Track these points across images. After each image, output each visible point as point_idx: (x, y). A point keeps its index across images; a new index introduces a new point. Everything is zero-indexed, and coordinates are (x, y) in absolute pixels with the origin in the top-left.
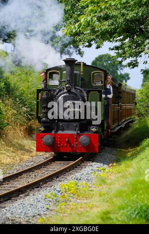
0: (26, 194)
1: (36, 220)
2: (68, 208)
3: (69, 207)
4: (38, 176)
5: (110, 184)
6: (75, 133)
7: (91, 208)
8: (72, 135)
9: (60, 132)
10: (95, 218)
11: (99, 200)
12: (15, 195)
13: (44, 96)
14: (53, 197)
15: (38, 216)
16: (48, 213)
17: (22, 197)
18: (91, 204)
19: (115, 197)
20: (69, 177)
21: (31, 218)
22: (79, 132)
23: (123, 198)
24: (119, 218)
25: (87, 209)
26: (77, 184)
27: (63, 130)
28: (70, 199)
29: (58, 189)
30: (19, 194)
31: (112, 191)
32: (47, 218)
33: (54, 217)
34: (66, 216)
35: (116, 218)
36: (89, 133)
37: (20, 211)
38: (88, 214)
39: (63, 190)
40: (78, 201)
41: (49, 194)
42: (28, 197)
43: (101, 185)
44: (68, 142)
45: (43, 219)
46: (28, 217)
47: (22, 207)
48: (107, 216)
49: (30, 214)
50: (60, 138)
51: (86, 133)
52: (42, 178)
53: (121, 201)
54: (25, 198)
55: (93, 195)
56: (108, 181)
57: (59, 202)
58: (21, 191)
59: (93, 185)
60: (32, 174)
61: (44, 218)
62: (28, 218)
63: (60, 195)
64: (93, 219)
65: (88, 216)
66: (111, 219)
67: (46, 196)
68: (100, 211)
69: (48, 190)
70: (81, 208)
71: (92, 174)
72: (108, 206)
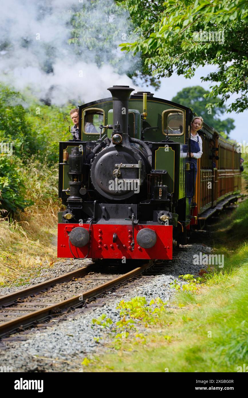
0: (62, 317)
1: (77, 361)
2: (131, 342)
3: (132, 340)
4: (81, 288)
5: (201, 303)
6: (129, 223)
7: (170, 342)
8: (124, 227)
9: (102, 222)
10: (176, 359)
11: (183, 328)
12: (43, 319)
13: (73, 155)
14: (106, 323)
15: (82, 355)
16: (97, 350)
17: (54, 323)
18: (170, 335)
19: (209, 324)
20: (133, 291)
21: (69, 357)
22: (136, 222)
23: (223, 327)
24: (216, 359)
25: (162, 344)
26: (145, 302)
27: (107, 218)
28: (135, 326)
29: (114, 310)
30: (50, 318)
31: (204, 314)
32: (96, 358)
33: (108, 356)
34: (128, 355)
35: (211, 359)
36: (156, 224)
37: (51, 346)
38: (163, 352)
39: (122, 312)
40: (148, 330)
41: (99, 319)
42: (65, 323)
43: (185, 304)
44: (116, 240)
45: (90, 360)
46: (64, 355)
47: (54, 340)
48: (197, 355)
49: (68, 352)
50: (101, 232)
51: (149, 223)
52: (88, 291)
53: (219, 331)
54: (60, 324)
55: (173, 320)
56: (198, 298)
57: (115, 331)
58: (54, 313)
59: (174, 303)
60: (72, 285)
61: (92, 357)
62: (64, 358)
63: (117, 320)
64: (173, 360)
65: (164, 356)
66: (203, 360)
67: (94, 321)
68: (183, 347)
69: (97, 311)
70: (153, 341)
71: (171, 286)
72: (199, 340)
